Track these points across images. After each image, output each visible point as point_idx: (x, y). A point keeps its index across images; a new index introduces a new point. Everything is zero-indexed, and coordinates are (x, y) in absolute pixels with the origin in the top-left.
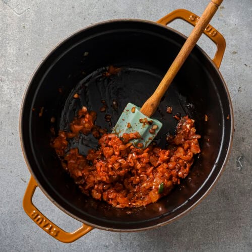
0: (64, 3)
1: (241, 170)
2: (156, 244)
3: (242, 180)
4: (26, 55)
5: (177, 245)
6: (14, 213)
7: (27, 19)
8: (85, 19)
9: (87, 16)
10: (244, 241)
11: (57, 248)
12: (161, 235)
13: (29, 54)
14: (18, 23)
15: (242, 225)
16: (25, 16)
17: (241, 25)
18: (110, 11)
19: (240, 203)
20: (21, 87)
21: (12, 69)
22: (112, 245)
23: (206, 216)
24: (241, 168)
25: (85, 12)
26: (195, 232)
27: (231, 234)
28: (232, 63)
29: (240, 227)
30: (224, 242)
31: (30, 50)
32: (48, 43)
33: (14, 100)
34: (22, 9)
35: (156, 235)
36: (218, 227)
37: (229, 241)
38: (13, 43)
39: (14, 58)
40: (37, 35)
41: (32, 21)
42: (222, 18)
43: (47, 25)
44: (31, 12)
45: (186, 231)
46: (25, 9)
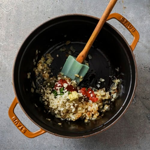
0: (33, 5)
1: (135, 104)
2: (84, 146)
3: (135, 109)
4: (11, 35)
5: (97, 147)
6: (3, 126)
7: (11, 14)
8: (44, 14)
9: (46, 13)
10: (136, 145)
11: (27, 147)
12: (87, 141)
13: (13, 35)
14: (7, 17)
15: (135, 136)
16: (10, 13)
17: (136, 18)
18: (59, 10)
19: (134, 123)
20: (8, 54)
21: (3, 43)
22: (59, 146)
23: (113, 130)
24: (135, 102)
25: (45, 10)
26: (107, 140)
27: (128, 141)
28: (131, 40)
29: (134, 137)
30: (124, 145)
31: (13, 32)
32: (23, 29)
33: (3, 61)
34: (9, 9)
35: (84, 141)
36: (121, 137)
37: (127, 145)
38: (4, 29)
39: (4, 37)
40: (17, 24)
41: (14, 16)
42: (125, 14)
43: (23, 18)
44: (14, 10)
45: (102, 139)
46: (10, 9)
